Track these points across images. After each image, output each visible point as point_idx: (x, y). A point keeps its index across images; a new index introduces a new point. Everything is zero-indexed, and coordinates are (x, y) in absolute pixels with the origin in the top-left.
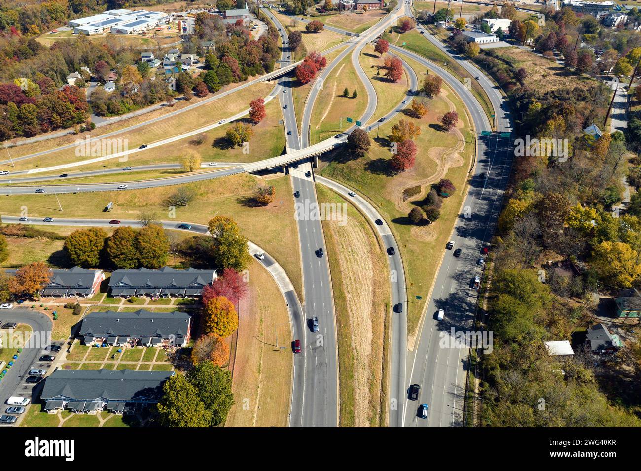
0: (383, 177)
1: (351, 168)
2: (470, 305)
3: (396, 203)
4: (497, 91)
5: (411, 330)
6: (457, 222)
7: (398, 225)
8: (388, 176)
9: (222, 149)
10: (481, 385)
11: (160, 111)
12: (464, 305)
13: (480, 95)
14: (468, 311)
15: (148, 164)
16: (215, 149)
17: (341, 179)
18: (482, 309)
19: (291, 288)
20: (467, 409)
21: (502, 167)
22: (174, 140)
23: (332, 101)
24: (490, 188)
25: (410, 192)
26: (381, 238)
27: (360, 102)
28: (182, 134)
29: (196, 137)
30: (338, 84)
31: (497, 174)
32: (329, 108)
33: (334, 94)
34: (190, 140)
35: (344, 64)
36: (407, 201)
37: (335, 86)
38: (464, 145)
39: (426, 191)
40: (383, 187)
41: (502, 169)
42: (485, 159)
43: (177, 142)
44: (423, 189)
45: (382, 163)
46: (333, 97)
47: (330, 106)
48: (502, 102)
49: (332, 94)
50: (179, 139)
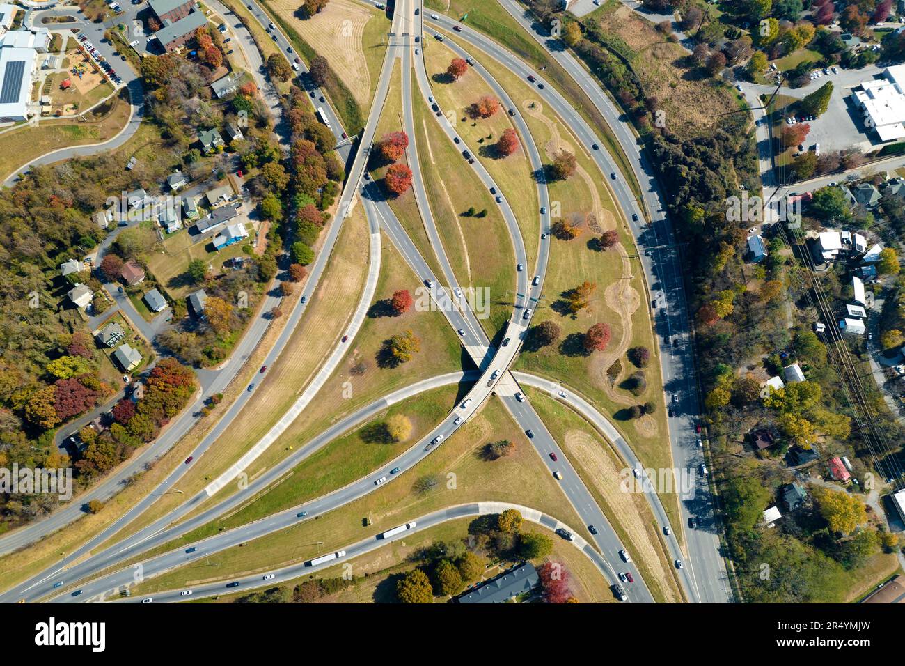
0: (581, 358)
1: (545, 356)
2: (705, 494)
3: (607, 391)
4: (624, 125)
5: (679, 540)
6: (666, 399)
7: (620, 422)
8: (585, 356)
9: (392, 367)
10: (735, 565)
11: (272, 330)
12: (702, 497)
13: (610, 141)
14: (707, 501)
15: (330, 425)
16: (385, 370)
17: (538, 369)
18: (715, 496)
19: (585, 543)
20: (733, 586)
21: (675, 292)
22: (329, 374)
23: (460, 228)
24: (675, 333)
25: (613, 371)
26: (615, 445)
27: (495, 223)
28: (327, 358)
29: (351, 361)
30: (446, 185)
31: (674, 307)
32: (465, 246)
33: (454, 211)
34: (349, 369)
35: (424, 121)
36: (615, 386)
37: (445, 190)
38: (629, 264)
39: (626, 364)
40: (586, 372)
41: (676, 296)
42: (655, 282)
43: (337, 377)
44: (622, 364)
45: (573, 340)
46: (457, 219)
47: (464, 242)
48: (639, 154)
49: (452, 213)
50: (332, 370)
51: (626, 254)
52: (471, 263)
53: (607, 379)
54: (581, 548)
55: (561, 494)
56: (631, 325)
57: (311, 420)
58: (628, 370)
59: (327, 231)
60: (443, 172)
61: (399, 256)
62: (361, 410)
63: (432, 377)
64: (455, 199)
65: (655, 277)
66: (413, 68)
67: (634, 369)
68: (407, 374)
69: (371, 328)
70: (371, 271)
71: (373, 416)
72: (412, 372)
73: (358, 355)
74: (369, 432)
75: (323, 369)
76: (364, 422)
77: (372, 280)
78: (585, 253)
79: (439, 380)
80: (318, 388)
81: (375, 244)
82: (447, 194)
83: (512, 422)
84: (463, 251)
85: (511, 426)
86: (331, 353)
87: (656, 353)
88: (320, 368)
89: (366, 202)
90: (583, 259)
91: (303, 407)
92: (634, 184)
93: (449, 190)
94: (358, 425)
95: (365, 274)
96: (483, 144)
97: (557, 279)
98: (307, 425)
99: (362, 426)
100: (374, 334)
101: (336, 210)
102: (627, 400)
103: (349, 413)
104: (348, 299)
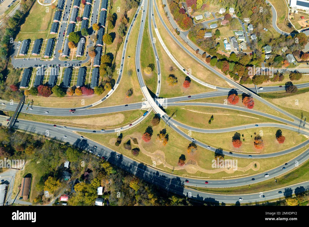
1: (150, 121)
2: (85, 148)
3: (130, 135)
5: (78, 132)
7: (119, 135)
8: (144, 133)
10: (62, 144)
11: (193, 50)
12: (85, 147)
14: (83, 147)
16: (168, 75)
18: (82, 151)
19: (93, 106)
20: (58, 140)
21: (152, 180)
22: (174, 62)
23: (207, 113)
24: (137, 170)
25: (135, 140)
26: (114, 129)
27: (204, 125)
28: (179, 63)
29: (175, 68)
30: (227, 116)
31: (147, 175)
32: (200, 112)
33: (215, 114)
34: (173, 67)
35: (258, 119)
36: (130, 139)
37: (225, 114)
38: (171, 168)
39: (136, 146)
40: (139, 132)
41: (150, 179)
42: (159, 175)
43: (172, 63)
44: (136, 145)
45: (151, 131)
46: (211, 114)
47: (202, 113)
48: (217, 200)
49: (214, 113)
50: (175, 63)
51: (175, 169)
52: (193, 112)
53: (134, 137)
54: (92, 104)
55: (109, 106)
56: (148, 155)
57: (163, 54)
58: (134, 145)
59: (221, 73)
60: (233, 117)
61: (205, 92)
62: (160, 67)
63: (161, 88)
64: (219, 116)
65: (161, 176)
66: (287, 124)
67: (133, 148)
68: (164, 82)
69: (183, 76)
70: (202, 82)
71: (157, 69)
72: (165, 83)
73: (176, 70)
74: (152, 66)
75: (176, 61)
76: (156, 66)
77: (199, 81)
78: (181, 152)
79: (159, 90)
80: (171, 58)
81: (212, 87)
82: (223, 114)
83: (135, 102)
84: (198, 111)
85: (134, 101)
86: (180, 64)
87: (134, 159)
88: (177, 60)
89: (229, 89)
90: (178, 150)
91: (168, 53)
92: (204, 190)
93: (224, 116)
94: (156, 65)
95: (202, 80)
96: (241, 136)
97: (174, 136)
98: (162, 53)
99: (155, 66)
100: (181, 76)
101: (229, 78)
102: (124, 140)
103: (161, 64)
104: (195, 73)
